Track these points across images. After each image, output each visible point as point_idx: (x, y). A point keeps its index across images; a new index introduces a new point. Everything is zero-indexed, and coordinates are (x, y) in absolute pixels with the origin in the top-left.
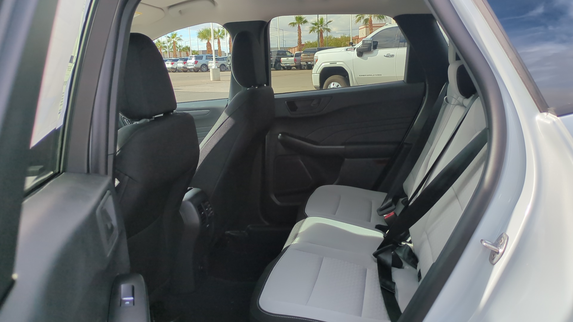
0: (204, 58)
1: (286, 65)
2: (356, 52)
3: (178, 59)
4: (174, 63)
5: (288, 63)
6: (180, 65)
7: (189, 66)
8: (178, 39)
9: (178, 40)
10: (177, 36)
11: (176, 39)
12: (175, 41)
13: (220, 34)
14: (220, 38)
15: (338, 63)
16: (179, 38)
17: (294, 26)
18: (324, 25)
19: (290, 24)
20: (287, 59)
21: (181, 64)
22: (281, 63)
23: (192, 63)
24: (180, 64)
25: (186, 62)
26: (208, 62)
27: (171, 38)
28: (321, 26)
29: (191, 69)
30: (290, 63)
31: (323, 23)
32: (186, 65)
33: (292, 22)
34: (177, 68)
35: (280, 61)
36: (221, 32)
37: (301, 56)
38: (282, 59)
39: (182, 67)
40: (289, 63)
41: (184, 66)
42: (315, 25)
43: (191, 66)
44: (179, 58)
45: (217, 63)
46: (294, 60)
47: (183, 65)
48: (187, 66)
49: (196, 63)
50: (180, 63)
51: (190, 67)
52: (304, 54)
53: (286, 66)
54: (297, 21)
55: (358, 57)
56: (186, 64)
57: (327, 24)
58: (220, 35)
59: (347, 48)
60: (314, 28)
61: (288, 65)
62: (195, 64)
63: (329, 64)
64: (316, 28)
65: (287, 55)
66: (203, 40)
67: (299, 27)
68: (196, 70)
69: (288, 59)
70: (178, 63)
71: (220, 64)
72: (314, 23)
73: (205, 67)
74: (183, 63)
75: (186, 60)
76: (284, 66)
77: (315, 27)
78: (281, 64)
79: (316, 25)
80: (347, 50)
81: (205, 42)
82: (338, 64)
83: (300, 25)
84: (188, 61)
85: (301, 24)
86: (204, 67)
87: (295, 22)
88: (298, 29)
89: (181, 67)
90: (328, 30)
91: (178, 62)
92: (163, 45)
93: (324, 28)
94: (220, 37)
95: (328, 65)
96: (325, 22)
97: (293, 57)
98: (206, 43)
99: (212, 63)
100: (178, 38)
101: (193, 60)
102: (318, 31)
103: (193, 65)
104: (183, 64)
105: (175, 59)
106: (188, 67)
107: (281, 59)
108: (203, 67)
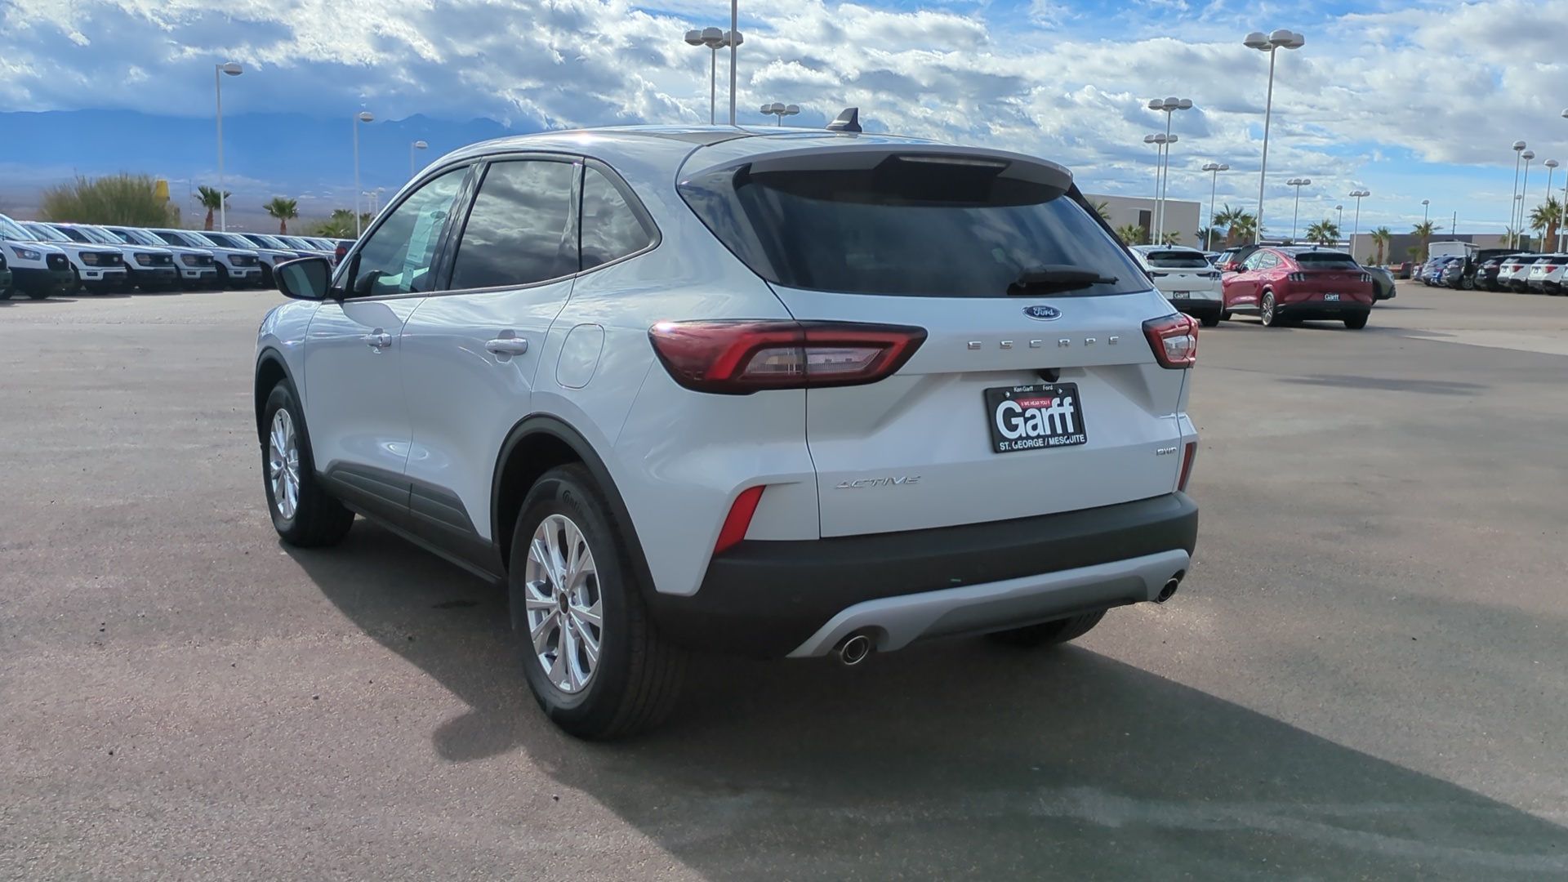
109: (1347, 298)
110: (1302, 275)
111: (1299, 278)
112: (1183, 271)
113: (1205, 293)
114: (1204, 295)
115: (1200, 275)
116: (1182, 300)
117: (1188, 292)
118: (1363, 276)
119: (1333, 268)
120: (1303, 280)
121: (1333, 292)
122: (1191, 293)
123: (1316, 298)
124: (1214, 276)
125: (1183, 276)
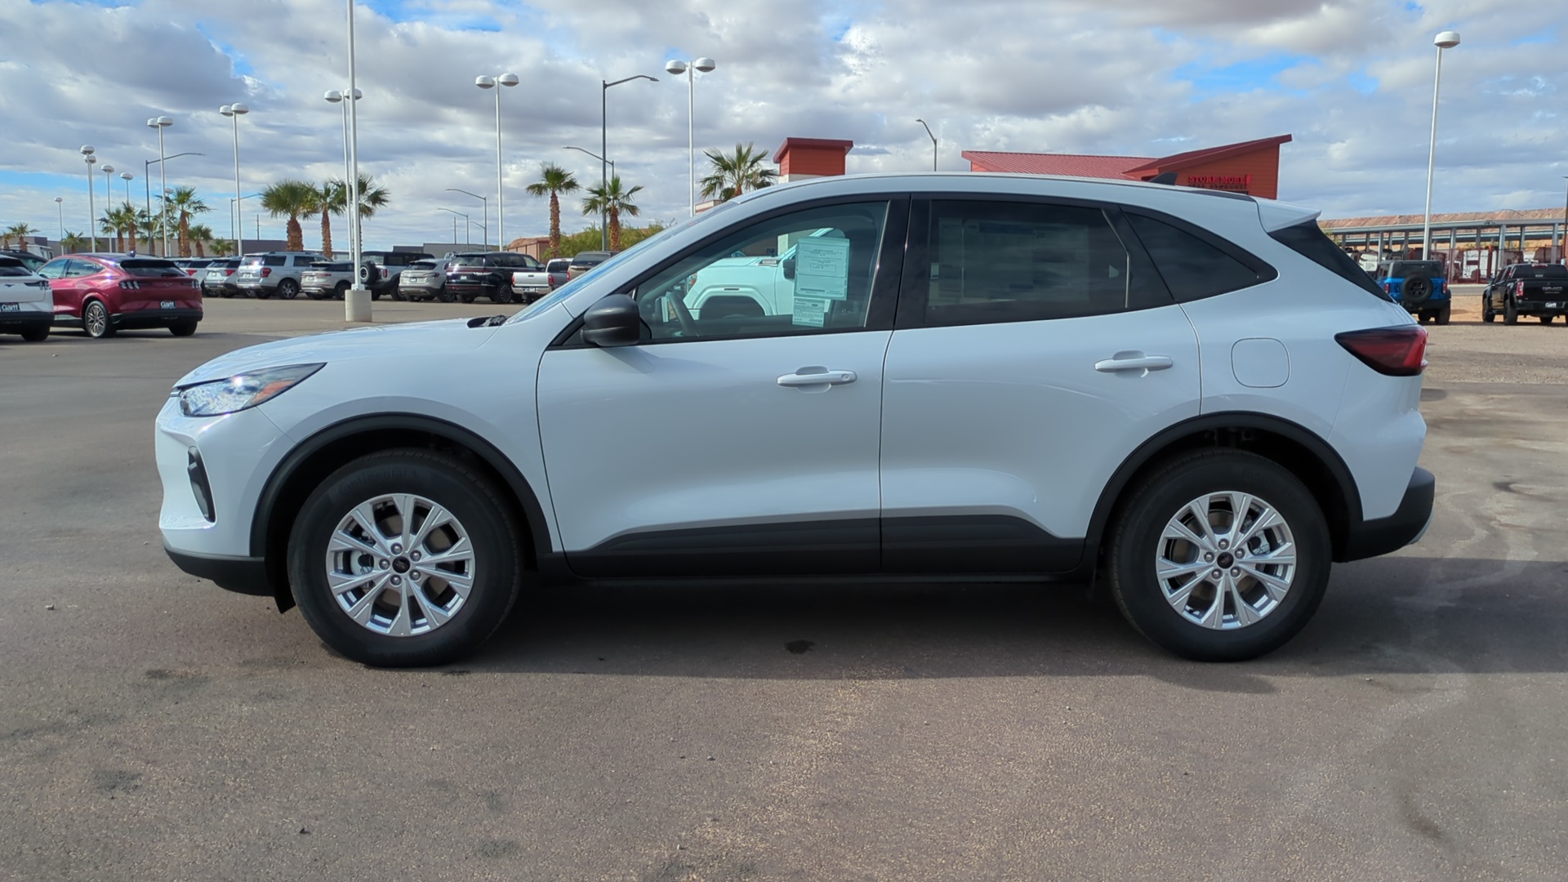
0: (290, 261)
1: (526, 290)
2: (783, 269)
3: (210, 262)
4: (195, 271)
5: (532, 287)
6: (214, 278)
7: (245, 281)
8: (195, 205)
9: (195, 208)
10: (192, 198)
11: (189, 206)
12: (188, 211)
13: (328, 200)
14: (329, 212)
15: (741, 289)
16: (198, 202)
17: (540, 193)
18: (622, 196)
19: (532, 187)
20: (530, 276)
21: (218, 274)
22: (514, 286)
23: (254, 275)
24: (214, 274)
25: (234, 271)
26: (301, 274)
27: (175, 202)
28: (615, 198)
29: (250, 289)
30: (538, 287)
31: (620, 192)
32: (232, 279)
33: (535, 183)
34: (206, 286)
35: (510, 281)
36: (333, 196)
37: (569, 269)
38: (516, 275)
39: (221, 284)
40: (535, 287)
41: (227, 280)
42: (597, 195)
43: (250, 281)
44: (211, 259)
45: (329, 277)
46: (549, 279)
47: (225, 278)
48: (239, 281)
49: (265, 273)
50: (213, 272)
51: (245, 285)
52: (576, 267)
53: (526, 293)
54: (548, 180)
55: (787, 280)
56: (232, 274)
57: (628, 194)
58: (330, 203)
59: (761, 258)
60: (597, 201)
61: (532, 290)
62: (262, 276)
63: (723, 289)
64: (600, 203)
65: (525, 266)
66: (279, 213)
67: (554, 197)
68: (264, 293)
69: (533, 276)
70: (209, 272)
71: (336, 281)
72: (596, 189)
73: (290, 287)
74: (226, 273)
75: (237, 264)
76: (522, 292)
77: (599, 199)
78: (513, 288)
79: (600, 195)
80: (761, 263)
81: (284, 218)
82: (743, 291)
83: (557, 192)
84: (242, 268)
85: (560, 190)
86: (289, 285)
87: (543, 183)
88: (552, 201)
89: (217, 284)
90: (633, 210)
91: (208, 268)
92: (140, 220)
93: (622, 205)
94: (329, 208)
95: (720, 291)
96: (624, 190)
97: (544, 271)
98: (287, 222)
99: (312, 276)
100: (194, 203)
101: (256, 266)
102: (605, 211)
103: (258, 280)
104: (222, 275)
105: (198, 259)
106: (240, 285)
107: (512, 275)
108: (286, 286)
109: (182, 305)
110: (135, 283)
111: (133, 285)
112: (9, 280)
113: (36, 304)
114: (36, 307)
115: (27, 284)
116: (11, 313)
117: (17, 303)
118: (193, 283)
119: (163, 275)
120: (138, 287)
121: (168, 299)
122: (20, 305)
123: (153, 305)
124: (44, 285)
125: (9, 286)
